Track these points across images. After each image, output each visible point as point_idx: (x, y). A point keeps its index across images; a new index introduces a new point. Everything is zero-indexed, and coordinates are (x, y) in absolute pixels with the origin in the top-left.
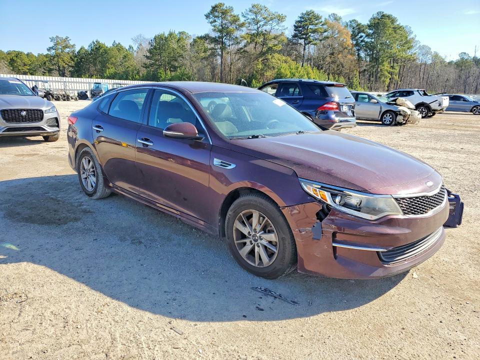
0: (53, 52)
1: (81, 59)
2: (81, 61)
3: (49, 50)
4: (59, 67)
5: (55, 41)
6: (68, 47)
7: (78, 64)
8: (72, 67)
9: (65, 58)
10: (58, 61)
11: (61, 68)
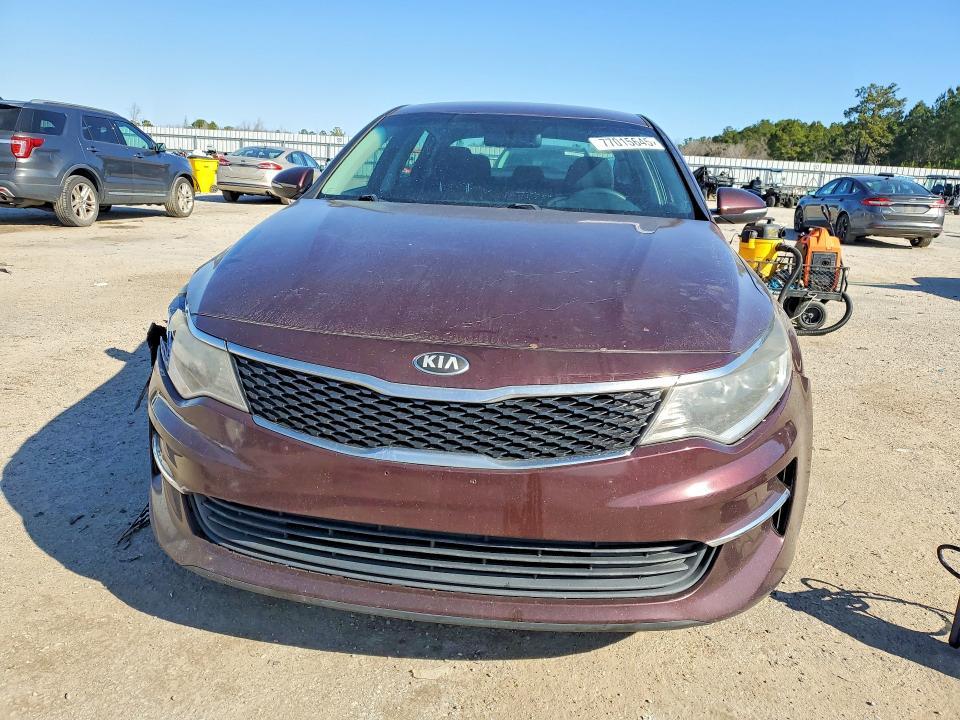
0: (855, 116)
1: (910, 130)
2: (910, 133)
3: (847, 114)
4: (858, 146)
5: (866, 95)
6: (891, 105)
7: (900, 141)
8: (886, 146)
9: (876, 128)
10: (860, 134)
11: (862, 150)
